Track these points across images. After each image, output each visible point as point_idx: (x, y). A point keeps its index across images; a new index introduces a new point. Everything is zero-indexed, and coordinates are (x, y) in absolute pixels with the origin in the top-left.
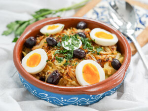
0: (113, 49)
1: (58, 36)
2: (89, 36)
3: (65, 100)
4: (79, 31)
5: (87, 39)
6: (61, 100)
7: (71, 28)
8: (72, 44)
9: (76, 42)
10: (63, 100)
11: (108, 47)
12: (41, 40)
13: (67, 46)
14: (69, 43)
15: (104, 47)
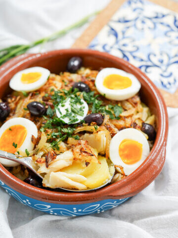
0: (136, 104)
1: (43, 94)
2: (94, 85)
3: (80, 210)
4: (75, 77)
5: (92, 94)
6: (73, 210)
7: (61, 73)
8: (73, 111)
9: (78, 106)
10: (75, 211)
11: (127, 100)
12: (16, 104)
13: (65, 116)
14: (67, 110)
15: (121, 102)
